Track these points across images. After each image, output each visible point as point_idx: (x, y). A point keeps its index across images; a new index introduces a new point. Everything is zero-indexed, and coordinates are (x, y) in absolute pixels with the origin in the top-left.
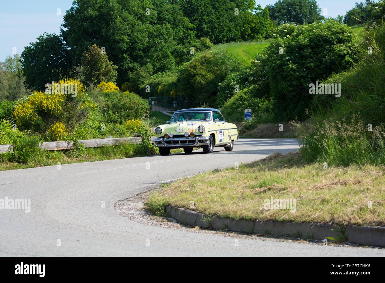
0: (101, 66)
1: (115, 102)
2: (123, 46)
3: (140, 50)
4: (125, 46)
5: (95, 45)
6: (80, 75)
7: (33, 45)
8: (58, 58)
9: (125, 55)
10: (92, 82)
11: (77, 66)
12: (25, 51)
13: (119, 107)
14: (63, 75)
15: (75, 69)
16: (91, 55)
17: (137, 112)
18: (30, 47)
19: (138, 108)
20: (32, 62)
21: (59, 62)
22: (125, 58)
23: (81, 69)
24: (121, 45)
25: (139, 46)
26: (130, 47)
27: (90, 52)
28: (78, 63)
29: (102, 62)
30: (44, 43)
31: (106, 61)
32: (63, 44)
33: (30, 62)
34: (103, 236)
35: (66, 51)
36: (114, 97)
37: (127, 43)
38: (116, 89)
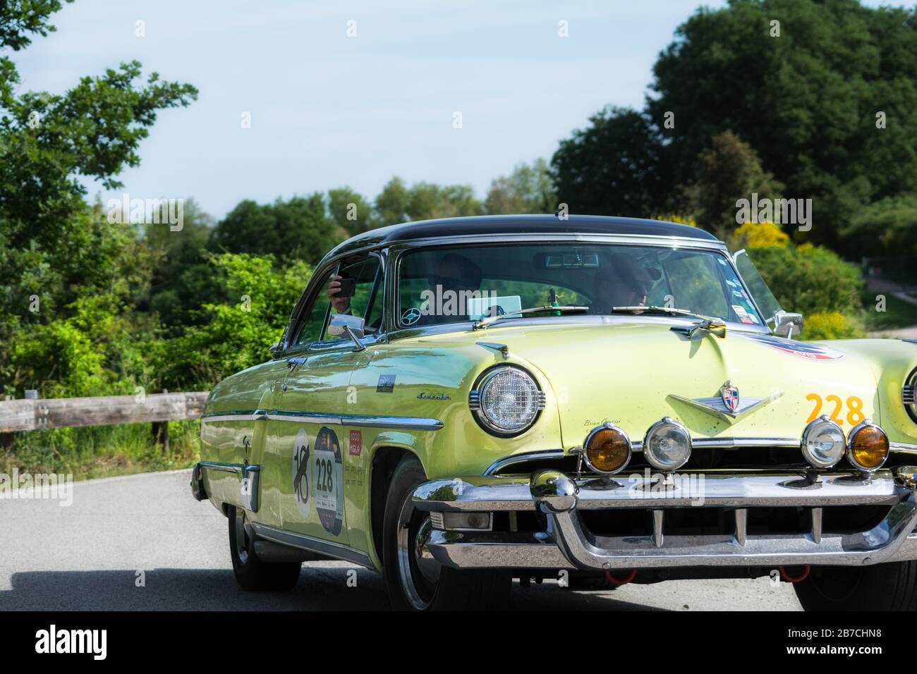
0: (745, 183)
1: (778, 271)
2: (797, 134)
3: (838, 142)
4: (801, 134)
5: (728, 135)
6: (691, 206)
7: (580, 134)
8: (639, 166)
9: (802, 158)
10: (722, 222)
11: (686, 184)
12: (560, 151)
13: (788, 283)
14: (652, 207)
15: (681, 192)
16: (720, 157)
17: (833, 295)
18: (572, 141)
19: (836, 286)
20: (577, 175)
21: (641, 175)
22: (803, 165)
23: (694, 192)
24: (792, 131)
25: (836, 133)
26: (814, 136)
27: (717, 150)
28: (688, 177)
29: (746, 175)
30: (604, 129)
31: (756, 173)
32: (650, 132)
33: (574, 176)
34: (760, 597)
35: (658, 148)
36: (776, 259)
37: (807, 128)
38: (781, 240)
